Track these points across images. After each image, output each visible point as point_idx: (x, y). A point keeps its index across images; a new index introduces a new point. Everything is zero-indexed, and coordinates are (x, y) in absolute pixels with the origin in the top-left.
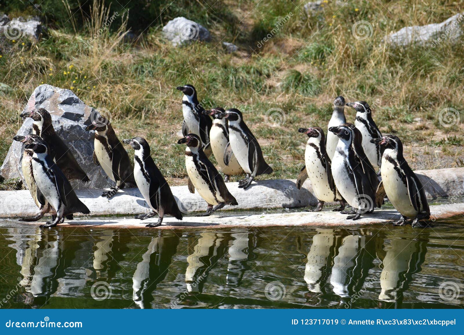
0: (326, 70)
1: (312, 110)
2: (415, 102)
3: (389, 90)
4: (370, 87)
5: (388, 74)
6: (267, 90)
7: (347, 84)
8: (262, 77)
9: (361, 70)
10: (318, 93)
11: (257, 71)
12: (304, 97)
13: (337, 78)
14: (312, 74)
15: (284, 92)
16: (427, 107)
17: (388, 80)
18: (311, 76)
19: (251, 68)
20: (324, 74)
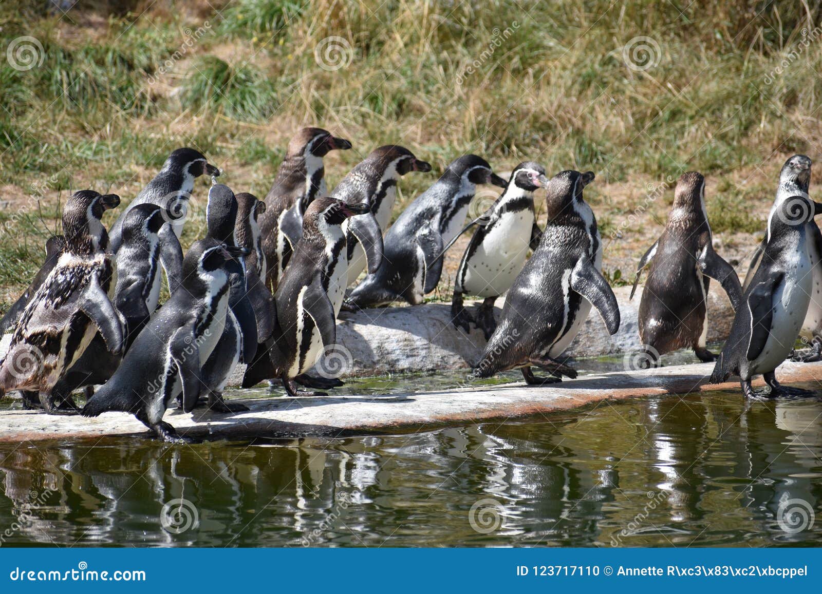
0: (290, 56)
1: (257, 153)
2: (500, 134)
3: (440, 106)
4: (393, 98)
5: (435, 68)
6: (148, 105)
7: (339, 91)
8: (133, 74)
9: (372, 58)
10: (271, 112)
11: (122, 60)
12: (236, 122)
13: (315, 77)
14: (255, 66)
15: (187, 111)
16: (528, 145)
17: (436, 81)
18: (253, 73)
19: (107, 51)
20: (284, 66)
